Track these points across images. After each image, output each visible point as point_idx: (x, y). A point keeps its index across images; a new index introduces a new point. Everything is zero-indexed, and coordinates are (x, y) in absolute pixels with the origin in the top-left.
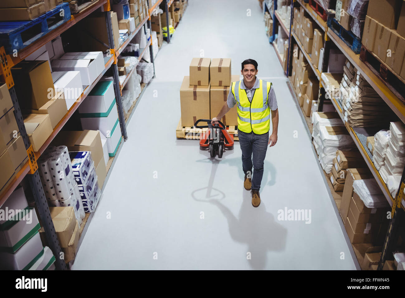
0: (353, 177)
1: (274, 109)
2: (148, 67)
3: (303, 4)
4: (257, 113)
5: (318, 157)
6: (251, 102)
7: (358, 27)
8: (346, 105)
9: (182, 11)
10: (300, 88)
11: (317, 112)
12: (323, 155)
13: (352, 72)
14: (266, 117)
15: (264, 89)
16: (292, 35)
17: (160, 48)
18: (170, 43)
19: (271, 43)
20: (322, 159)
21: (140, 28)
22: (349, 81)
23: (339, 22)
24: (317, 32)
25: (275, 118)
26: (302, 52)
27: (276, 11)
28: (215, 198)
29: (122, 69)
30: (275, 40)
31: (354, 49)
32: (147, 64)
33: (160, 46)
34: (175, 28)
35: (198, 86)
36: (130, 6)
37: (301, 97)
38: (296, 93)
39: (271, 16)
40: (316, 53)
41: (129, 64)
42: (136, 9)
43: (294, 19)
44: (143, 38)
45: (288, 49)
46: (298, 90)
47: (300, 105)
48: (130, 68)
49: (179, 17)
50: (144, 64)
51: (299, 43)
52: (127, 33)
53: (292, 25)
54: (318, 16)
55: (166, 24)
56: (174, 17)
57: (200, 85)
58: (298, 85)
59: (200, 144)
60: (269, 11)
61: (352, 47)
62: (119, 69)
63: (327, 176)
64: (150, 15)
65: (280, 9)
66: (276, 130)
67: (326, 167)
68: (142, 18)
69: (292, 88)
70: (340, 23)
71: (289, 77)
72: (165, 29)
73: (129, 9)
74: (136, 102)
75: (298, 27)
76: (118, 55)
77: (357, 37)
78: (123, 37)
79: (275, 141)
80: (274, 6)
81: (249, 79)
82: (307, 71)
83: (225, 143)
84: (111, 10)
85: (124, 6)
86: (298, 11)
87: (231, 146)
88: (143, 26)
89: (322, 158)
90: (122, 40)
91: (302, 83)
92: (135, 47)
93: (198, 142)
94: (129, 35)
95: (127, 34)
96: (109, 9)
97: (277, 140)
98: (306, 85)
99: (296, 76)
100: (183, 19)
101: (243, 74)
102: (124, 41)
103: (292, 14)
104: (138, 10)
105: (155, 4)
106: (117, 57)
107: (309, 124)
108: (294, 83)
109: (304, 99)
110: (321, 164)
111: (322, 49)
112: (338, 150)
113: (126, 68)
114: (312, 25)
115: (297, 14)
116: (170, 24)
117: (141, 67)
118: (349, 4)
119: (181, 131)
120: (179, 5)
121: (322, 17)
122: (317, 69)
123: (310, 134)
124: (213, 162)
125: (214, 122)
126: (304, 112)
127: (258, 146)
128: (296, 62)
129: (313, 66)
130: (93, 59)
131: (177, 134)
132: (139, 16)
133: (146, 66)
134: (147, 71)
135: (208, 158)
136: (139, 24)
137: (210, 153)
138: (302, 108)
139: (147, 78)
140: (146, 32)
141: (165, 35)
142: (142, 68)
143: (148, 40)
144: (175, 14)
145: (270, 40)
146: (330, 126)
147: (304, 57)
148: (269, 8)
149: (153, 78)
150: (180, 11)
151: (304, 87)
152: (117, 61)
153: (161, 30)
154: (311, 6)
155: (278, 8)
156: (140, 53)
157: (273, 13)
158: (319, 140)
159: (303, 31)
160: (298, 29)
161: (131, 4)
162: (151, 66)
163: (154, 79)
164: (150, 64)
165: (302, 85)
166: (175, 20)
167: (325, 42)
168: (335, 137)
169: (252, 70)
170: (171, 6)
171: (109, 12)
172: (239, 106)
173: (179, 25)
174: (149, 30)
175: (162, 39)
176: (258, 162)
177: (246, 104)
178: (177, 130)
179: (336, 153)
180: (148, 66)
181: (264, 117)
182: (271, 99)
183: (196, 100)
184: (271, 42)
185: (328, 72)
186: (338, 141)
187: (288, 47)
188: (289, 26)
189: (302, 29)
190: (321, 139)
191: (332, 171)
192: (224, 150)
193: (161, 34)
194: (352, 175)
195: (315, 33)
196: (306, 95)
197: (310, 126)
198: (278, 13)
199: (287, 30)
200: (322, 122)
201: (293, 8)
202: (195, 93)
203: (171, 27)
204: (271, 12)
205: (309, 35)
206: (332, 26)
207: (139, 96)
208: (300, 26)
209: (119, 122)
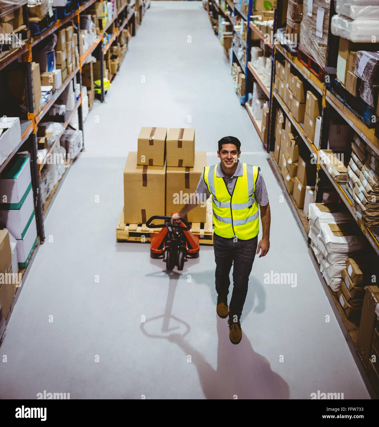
0: (375, 299)
1: (263, 204)
2: (75, 137)
3: (288, 57)
4: (241, 210)
5: (319, 268)
6: (231, 194)
7: (370, 93)
8: (359, 195)
9: (120, 60)
10: (287, 168)
11: (315, 204)
12: (327, 265)
13: (363, 151)
14: (253, 215)
15: (250, 176)
16: (274, 96)
17: (90, 108)
18: (105, 103)
19: (243, 105)
20: (326, 271)
21: (67, 83)
22: (360, 164)
23: (342, 85)
24: (310, 95)
25: (265, 217)
26: (289, 120)
27: (249, 63)
28: (176, 332)
29: (42, 140)
30: (249, 101)
31: (365, 121)
32: (73, 132)
33: (91, 106)
34: (111, 82)
35: (149, 167)
36: (56, 54)
37: (290, 180)
38: (282, 175)
39: (241, 69)
40: (311, 123)
41: (52, 133)
42: (64, 58)
43: (276, 76)
44: (70, 97)
45: (268, 115)
46: (284, 172)
47: (289, 192)
48: (53, 138)
49: (116, 67)
50: (70, 131)
51: (284, 107)
52: (51, 90)
53: (274, 82)
54: (312, 74)
55: (99, 76)
56: (110, 67)
57: (152, 165)
58: (285, 164)
59: (151, 250)
60: (240, 62)
61: (363, 118)
62: (39, 140)
63: (334, 296)
64: (80, 65)
65: (255, 61)
66: (267, 234)
67: (333, 282)
68: (71, 70)
69: (276, 168)
70: (345, 87)
71: (271, 152)
72: (98, 82)
73: (55, 57)
74: (58, 186)
75: (282, 86)
76: (38, 122)
77: (369, 106)
78: (46, 97)
79: (266, 249)
80: (246, 56)
81: (229, 164)
82: (297, 146)
83: (188, 249)
84: (32, 61)
85: (48, 54)
86: (282, 66)
87: (196, 252)
88: (72, 81)
89: (325, 269)
90: (44, 100)
91: (290, 161)
92: (60, 110)
93: (149, 246)
94: (53, 93)
95: (51, 92)
96: (30, 60)
97: (268, 247)
98: (296, 164)
99: (281, 151)
100: (121, 69)
101: (220, 156)
102: (47, 101)
103: (274, 68)
104: (66, 60)
105: (87, 50)
106: (36, 124)
107: (303, 219)
108: (278, 161)
109: (294, 183)
110: (324, 277)
111: (319, 118)
112: (347, 257)
113: (48, 139)
114: (302, 85)
115: (280, 69)
116: (105, 77)
117: (66, 136)
118: (356, 63)
119: (124, 230)
120: (117, 50)
121: (318, 76)
122: (313, 144)
123: (305, 234)
124: (171, 278)
125: (175, 220)
126: (294, 202)
127: (241, 256)
128: (280, 132)
129: (307, 140)
130: (6, 128)
131: (117, 234)
132: (67, 67)
133: (73, 134)
134: (74, 142)
135: (162, 270)
136: (67, 77)
137: (165, 263)
138: (291, 196)
139: (74, 151)
140: (75, 88)
141: (97, 91)
142: (67, 138)
143: (77, 99)
144: (111, 62)
145: (242, 101)
146: (334, 223)
147: (293, 127)
148: (239, 58)
149: (81, 151)
150: (118, 59)
151: (293, 167)
152: (36, 129)
153: (92, 84)
154: (301, 60)
155: (252, 59)
156: (66, 117)
157: (245, 65)
158: (320, 244)
159: (290, 92)
160: (282, 88)
161: (58, 52)
162: (79, 135)
163: (83, 153)
164: (78, 132)
165: (290, 164)
166: (112, 72)
167: (323, 109)
168: (342, 240)
169: (233, 152)
170: (107, 52)
171: (30, 63)
172: (215, 201)
173: (116, 77)
174: (79, 85)
175: (94, 97)
176: (240, 278)
177: (224, 198)
178: (118, 228)
179: (345, 262)
180: (75, 135)
181: (250, 214)
182: (259, 191)
183: (146, 186)
184: (243, 103)
185: (328, 150)
186: (347, 245)
187: (268, 112)
188: (270, 83)
189: (289, 90)
190: (323, 242)
191: (340, 287)
192: (185, 258)
193: (93, 90)
194: (373, 295)
195: (308, 96)
196: (296, 178)
197: (304, 223)
198: (252, 65)
199: (266, 90)
200: (323, 218)
201: (274, 61)
202: (145, 176)
203: (106, 80)
204: (243, 63)
205: (299, 98)
206: (332, 88)
207: (62, 178)
208: (285, 86)
209: (35, 216)
